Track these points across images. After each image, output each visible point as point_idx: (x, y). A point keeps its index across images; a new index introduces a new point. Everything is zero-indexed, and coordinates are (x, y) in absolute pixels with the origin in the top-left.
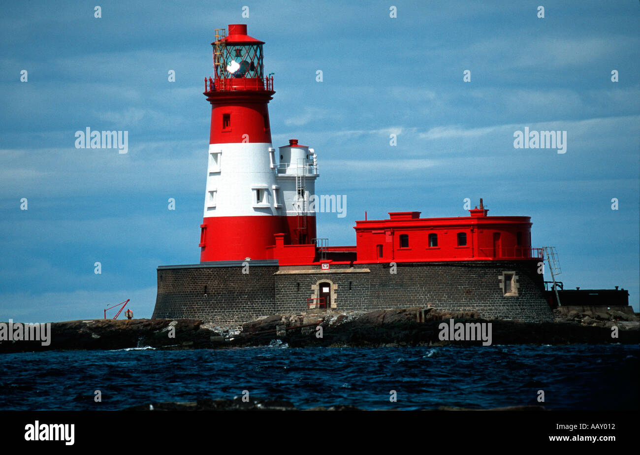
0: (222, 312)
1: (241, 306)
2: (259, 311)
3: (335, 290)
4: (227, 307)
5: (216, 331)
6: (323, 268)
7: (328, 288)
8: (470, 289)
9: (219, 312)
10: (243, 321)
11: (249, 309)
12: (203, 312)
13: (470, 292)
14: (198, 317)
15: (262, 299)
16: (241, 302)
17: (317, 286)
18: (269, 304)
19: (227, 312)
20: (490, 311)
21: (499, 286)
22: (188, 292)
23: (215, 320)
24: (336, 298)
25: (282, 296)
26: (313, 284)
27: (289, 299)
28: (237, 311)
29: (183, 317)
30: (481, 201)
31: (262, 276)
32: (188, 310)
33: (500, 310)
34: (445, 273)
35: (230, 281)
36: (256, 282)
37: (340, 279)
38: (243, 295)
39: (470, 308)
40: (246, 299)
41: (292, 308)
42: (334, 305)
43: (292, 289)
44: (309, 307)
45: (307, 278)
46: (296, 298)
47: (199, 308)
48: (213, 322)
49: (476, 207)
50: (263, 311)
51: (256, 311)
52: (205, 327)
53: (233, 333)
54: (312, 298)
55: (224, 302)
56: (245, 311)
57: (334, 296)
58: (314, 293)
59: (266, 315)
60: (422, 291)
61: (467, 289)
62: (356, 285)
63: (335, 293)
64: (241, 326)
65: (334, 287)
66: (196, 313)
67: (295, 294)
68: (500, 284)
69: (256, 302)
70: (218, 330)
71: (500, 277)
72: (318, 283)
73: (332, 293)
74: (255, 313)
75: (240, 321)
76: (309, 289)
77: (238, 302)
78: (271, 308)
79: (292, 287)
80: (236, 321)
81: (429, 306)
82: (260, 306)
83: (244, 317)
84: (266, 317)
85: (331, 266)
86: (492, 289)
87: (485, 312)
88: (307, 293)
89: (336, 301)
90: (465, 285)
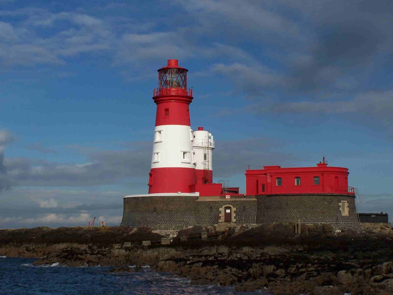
0: (165, 223)
1: (176, 220)
2: (187, 223)
3: (234, 211)
4: (168, 220)
5: (162, 235)
6: (226, 198)
7: (230, 210)
8: (324, 210)
9: (164, 223)
10: (178, 229)
11: (181, 222)
12: (153, 223)
13: (324, 213)
14: (151, 226)
15: (189, 216)
16: (177, 217)
17: (223, 209)
18: (193, 219)
19: (168, 223)
20: (336, 225)
21: (339, 210)
22: (144, 211)
23: (161, 228)
24: (235, 216)
25: (201, 215)
26: (220, 207)
27: (205, 216)
28: (174, 223)
29: (141, 226)
30: (324, 158)
31: (189, 202)
32: (144, 222)
33: (341, 224)
34: (309, 201)
35: (170, 204)
36: (185, 206)
37: (237, 204)
38: (178, 213)
39: (324, 222)
40: (179, 216)
41: (207, 221)
42: (234, 220)
43: (207, 210)
44: (218, 221)
45: (217, 204)
46: (210, 216)
47: (151, 220)
48: (160, 229)
49: (320, 162)
50: (190, 223)
51: (186, 223)
52: (155, 232)
53: (172, 236)
54: (220, 216)
55: (166, 218)
56: (179, 223)
57: (234, 215)
58: (221, 213)
59: (192, 226)
60: (295, 211)
61: (322, 211)
62: (248, 208)
63: (234, 213)
64: (177, 232)
65: (234, 209)
66: (149, 223)
67: (209, 213)
68: (340, 208)
69: (185, 217)
70: (163, 234)
71: (340, 204)
72: (223, 207)
73: (233, 213)
74: (185, 224)
75: (176, 229)
76: (218, 210)
77: (175, 217)
78: (194, 222)
79: (207, 209)
80: (174, 229)
81: (299, 221)
82: (188, 220)
83: (179, 227)
84: (192, 227)
85: (231, 197)
86: (336, 211)
87: (333, 225)
88: (217, 213)
89: (235, 218)
90: (321, 208)
